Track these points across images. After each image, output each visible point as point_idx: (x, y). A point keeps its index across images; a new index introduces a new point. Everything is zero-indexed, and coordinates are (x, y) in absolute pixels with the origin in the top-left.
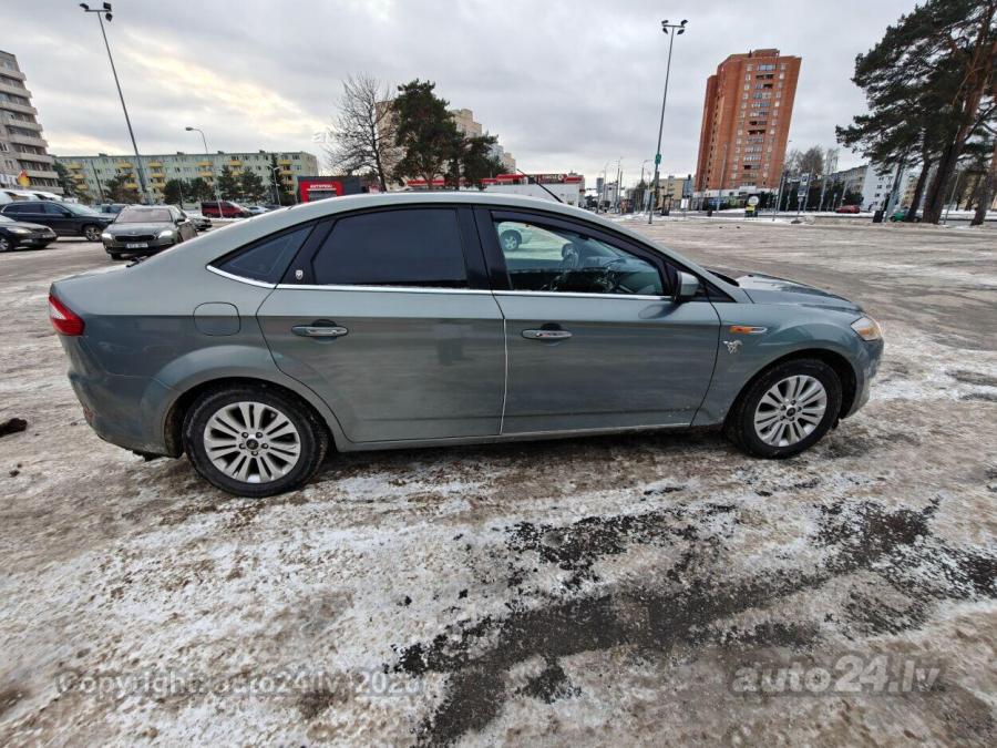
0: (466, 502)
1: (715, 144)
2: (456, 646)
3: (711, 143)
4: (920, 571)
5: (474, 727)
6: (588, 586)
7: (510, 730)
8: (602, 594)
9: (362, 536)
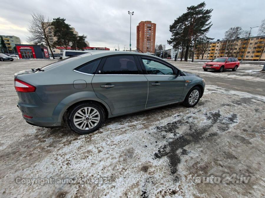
0: (141, 125)
1: (140, 42)
2: (163, 151)
3: (139, 42)
4: (224, 121)
5: (178, 163)
6: (178, 135)
7: (185, 161)
8: (181, 136)
9: (124, 136)
